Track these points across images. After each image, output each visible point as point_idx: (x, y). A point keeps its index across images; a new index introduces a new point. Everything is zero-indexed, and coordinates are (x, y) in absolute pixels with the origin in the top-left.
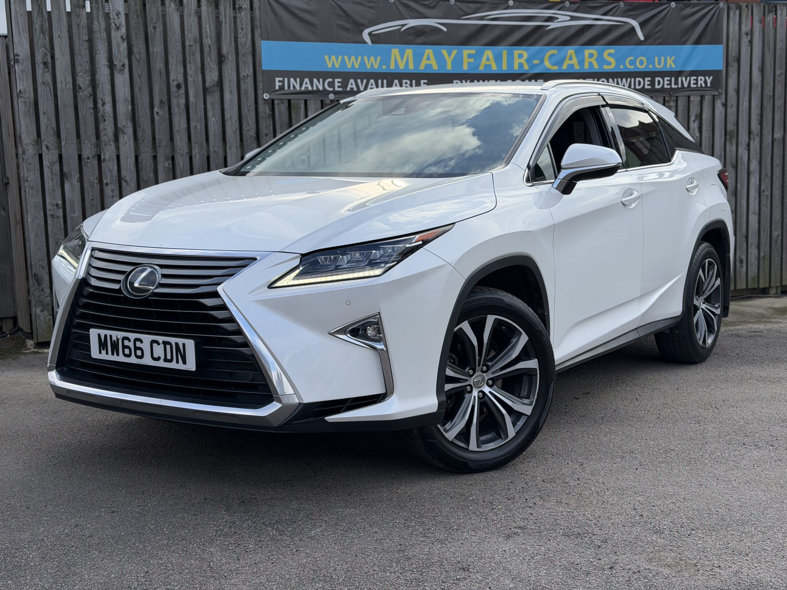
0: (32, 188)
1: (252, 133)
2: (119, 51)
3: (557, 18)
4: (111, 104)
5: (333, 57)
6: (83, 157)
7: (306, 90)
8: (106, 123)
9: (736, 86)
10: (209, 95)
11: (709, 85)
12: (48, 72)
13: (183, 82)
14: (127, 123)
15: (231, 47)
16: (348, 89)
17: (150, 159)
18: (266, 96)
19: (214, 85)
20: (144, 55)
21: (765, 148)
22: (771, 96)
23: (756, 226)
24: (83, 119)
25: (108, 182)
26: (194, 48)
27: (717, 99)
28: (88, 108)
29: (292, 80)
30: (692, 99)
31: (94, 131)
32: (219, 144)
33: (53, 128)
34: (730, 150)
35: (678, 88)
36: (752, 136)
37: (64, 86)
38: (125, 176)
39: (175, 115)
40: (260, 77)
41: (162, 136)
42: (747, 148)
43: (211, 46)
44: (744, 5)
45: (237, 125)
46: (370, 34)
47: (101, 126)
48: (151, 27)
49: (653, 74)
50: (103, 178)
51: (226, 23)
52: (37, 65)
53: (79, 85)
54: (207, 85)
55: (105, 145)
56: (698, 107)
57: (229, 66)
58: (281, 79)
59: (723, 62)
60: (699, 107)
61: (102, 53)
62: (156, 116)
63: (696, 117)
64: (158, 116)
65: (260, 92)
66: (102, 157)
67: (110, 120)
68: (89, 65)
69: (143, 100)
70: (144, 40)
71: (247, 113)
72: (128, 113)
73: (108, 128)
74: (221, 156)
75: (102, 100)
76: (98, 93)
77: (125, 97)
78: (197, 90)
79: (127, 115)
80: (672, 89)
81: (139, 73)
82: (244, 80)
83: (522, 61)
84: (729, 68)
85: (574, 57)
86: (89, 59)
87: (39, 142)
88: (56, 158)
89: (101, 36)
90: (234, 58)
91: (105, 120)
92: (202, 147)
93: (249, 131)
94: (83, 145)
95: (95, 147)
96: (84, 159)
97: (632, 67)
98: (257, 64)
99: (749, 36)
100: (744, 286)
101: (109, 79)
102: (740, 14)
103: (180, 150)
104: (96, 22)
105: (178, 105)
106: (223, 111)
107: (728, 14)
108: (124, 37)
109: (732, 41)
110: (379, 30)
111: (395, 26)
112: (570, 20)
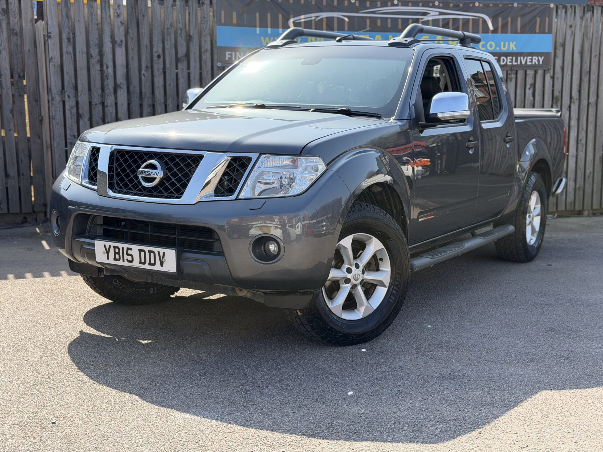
0: (58, 124)
2: (119, 31)
3: (429, 13)
4: (113, 67)
5: (267, 38)
8: (109, 80)
9: (561, 64)
10: (180, 63)
11: (541, 63)
12: (70, 45)
13: (162, 54)
14: (123, 81)
15: (196, 30)
17: (138, 106)
18: (219, 64)
19: (183, 56)
20: (135, 35)
21: (582, 109)
22: (587, 72)
23: (574, 165)
24: (93, 77)
25: (109, 121)
26: (170, 30)
27: (547, 73)
28: (96, 70)
29: (238, 54)
30: (528, 72)
31: (100, 86)
33: (72, 83)
35: (518, 65)
36: (572, 101)
37: (81, 55)
39: (156, 76)
40: (215, 51)
41: (146, 91)
42: (568, 109)
43: (182, 29)
44: (569, 7)
46: (294, 22)
47: (106, 83)
48: (141, 16)
49: (499, 55)
50: (106, 118)
51: (193, 13)
52: (63, 40)
53: (91, 54)
54: (179, 55)
55: (108, 96)
57: (194, 43)
58: (230, 53)
59: (552, 47)
60: (533, 78)
61: (107, 33)
62: (143, 77)
63: (531, 85)
64: (145, 77)
65: (215, 61)
66: (106, 104)
67: (111, 79)
68: (98, 41)
69: (134, 65)
70: (136, 25)
71: (206, 76)
72: (124, 74)
73: (110, 83)
75: (106, 65)
76: (104, 60)
77: (122, 63)
78: (172, 59)
80: (513, 66)
81: (132, 46)
82: (204, 53)
84: (557, 51)
86: (98, 37)
87: (63, 92)
88: (74, 103)
89: (107, 21)
90: (198, 38)
91: (108, 79)
92: (174, 99)
94: (92, 95)
95: (100, 97)
96: (93, 105)
98: (214, 42)
99: (572, 28)
100: (563, 209)
101: (112, 50)
102: (566, 12)
103: (158, 100)
104: (103, 11)
105: (158, 70)
106: (189, 74)
107: (557, 12)
108: (123, 22)
109: (559, 32)
110: (301, 19)
111: (312, 17)
112: (439, 15)
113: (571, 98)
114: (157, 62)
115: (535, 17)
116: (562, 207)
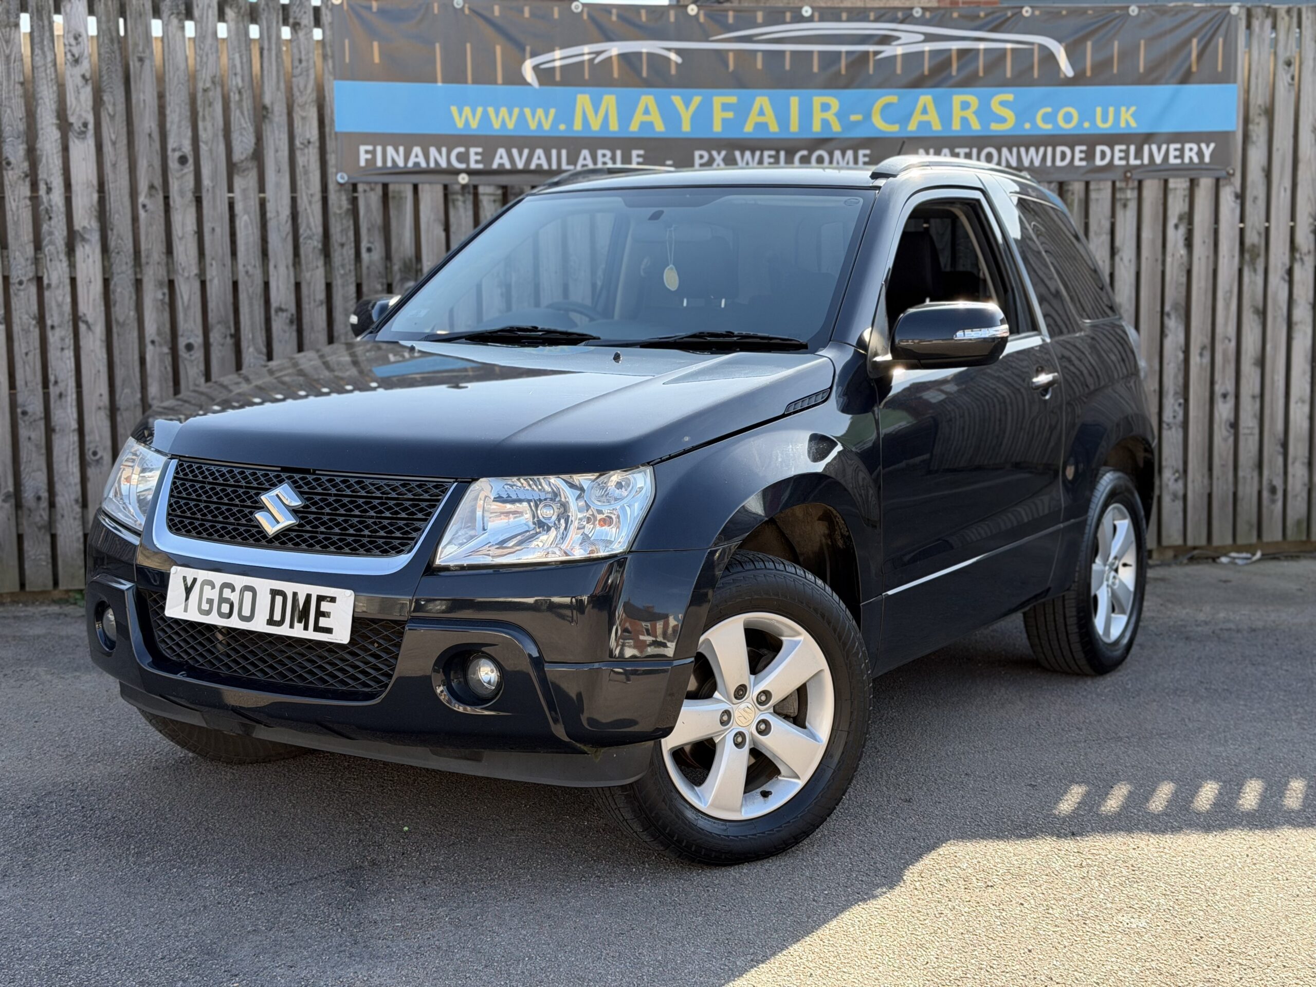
1: (316, 243)
2: (77, 99)
3: (898, 38)
4: (62, 190)
5: (467, 110)
6: (12, 281)
7: (417, 169)
8: (53, 222)
9: (1264, 161)
10: (238, 174)
11: (1207, 159)
13: (192, 153)
14: (89, 223)
15: (279, 93)
16: (495, 166)
17: (130, 284)
18: (342, 178)
19: (246, 159)
20: (121, 107)
23: (1306, 425)
24: (13, 215)
25: (56, 324)
26: (211, 94)
27: (1224, 186)
28: (22, 197)
29: (390, 150)
30: (1172, 183)
31: (31, 237)
32: (256, 260)
34: (1252, 282)
35: (1142, 165)
36: (1297, 256)
38: (85, 315)
39: (177, 209)
40: (330, 145)
41: (152, 245)
42: (1287, 277)
43: (243, 90)
44: (1282, 12)
45: (288, 227)
46: (536, 68)
47: (45, 227)
48: (136, 59)
49: (1091, 141)
50: (47, 316)
51: (270, 50)
53: (7, 158)
54: (237, 156)
55: (51, 260)
56: (1184, 200)
57: (275, 125)
58: (370, 148)
59: (1238, 117)
60: (1187, 200)
61: (48, 104)
62: (142, 214)
63: (1181, 218)
64: (146, 211)
65: (331, 170)
66: (46, 281)
67: (60, 218)
68: (25, 125)
69: (118, 183)
70: (123, 81)
71: (308, 207)
72: (92, 206)
73: (56, 230)
74: (259, 281)
75: (47, 184)
76: (39, 172)
77: (87, 179)
78: (216, 167)
79: (90, 209)
80: (1129, 168)
81: (113, 137)
82: (301, 149)
83: (830, 116)
84: (1251, 127)
85: (931, 108)
86: (25, 115)
89: (46, 75)
90: (285, 111)
91: (50, 218)
92: (224, 265)
93: (310, 238)
94: (12, 260)
95: (32, 264)
96: (14, 284)
97: (1049, 127)
98: (327, 121)
99: (1292, 68)
100: (1278, 537)
101: (60, 147)
102: (1274, 27)
103: (183, 270)
104: (37, 51)
105: (182, 193)
106: (263, 204)
107: (1249, 26)
108: (88, 75)
109: (1257, 78)
110: (554, 60)
111: (583, 54)
112: (924, 41)
113: (1293, 247)
114: (178, 175)
115: (1188, 41)
116: (1273, 534)
